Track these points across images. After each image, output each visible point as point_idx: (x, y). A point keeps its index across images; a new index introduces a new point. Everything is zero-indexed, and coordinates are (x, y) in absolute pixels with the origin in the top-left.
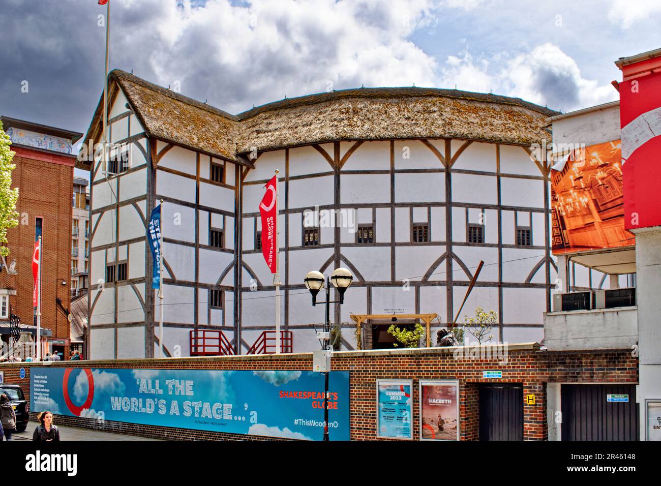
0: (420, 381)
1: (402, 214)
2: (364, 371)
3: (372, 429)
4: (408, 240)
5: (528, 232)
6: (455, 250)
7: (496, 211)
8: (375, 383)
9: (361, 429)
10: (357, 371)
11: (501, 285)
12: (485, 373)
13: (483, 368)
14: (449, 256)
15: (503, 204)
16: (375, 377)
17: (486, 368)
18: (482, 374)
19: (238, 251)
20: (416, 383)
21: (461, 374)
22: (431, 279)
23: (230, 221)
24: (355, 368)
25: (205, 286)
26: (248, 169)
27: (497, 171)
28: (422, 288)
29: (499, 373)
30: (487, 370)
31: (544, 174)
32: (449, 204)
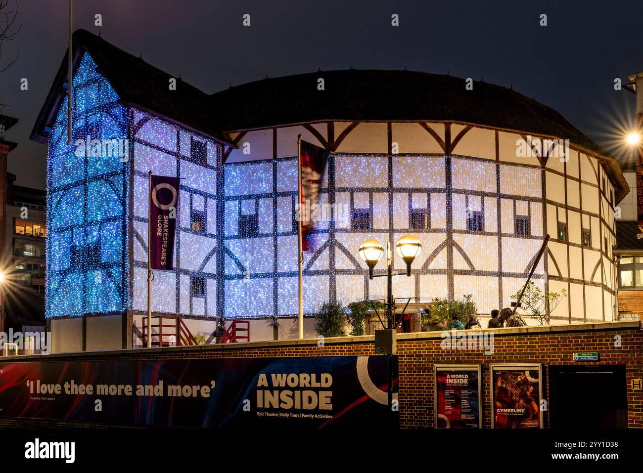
0: (491, 365)
1: (400, 200)
2: (417, 356)
3: (427, 421)
4: (407, 227)
5: (526, 221)
6: (456, 237)
7: (495, 199)
8: (432, 369)
9: (414, 421)
10: (407, 356)
11: (500, 274)
12: (575, 356)
13: (572, 349)
14: (450, 244)
15: (502, 192)
16: (431, 362)
17: (576, 349)
18: (572, 356)
19: (220, 237)
20: (484, 369)
21: (543, 357)
22: (430, 267)
23: (212, 203)
24: (405, 353)
25: (186, 272)
26: (230, 149)
27: (496, 158)
28: (421, 276)
29: (593, 355)
30: (578, 352)
31: (541, 163)
32: (449, 191)
